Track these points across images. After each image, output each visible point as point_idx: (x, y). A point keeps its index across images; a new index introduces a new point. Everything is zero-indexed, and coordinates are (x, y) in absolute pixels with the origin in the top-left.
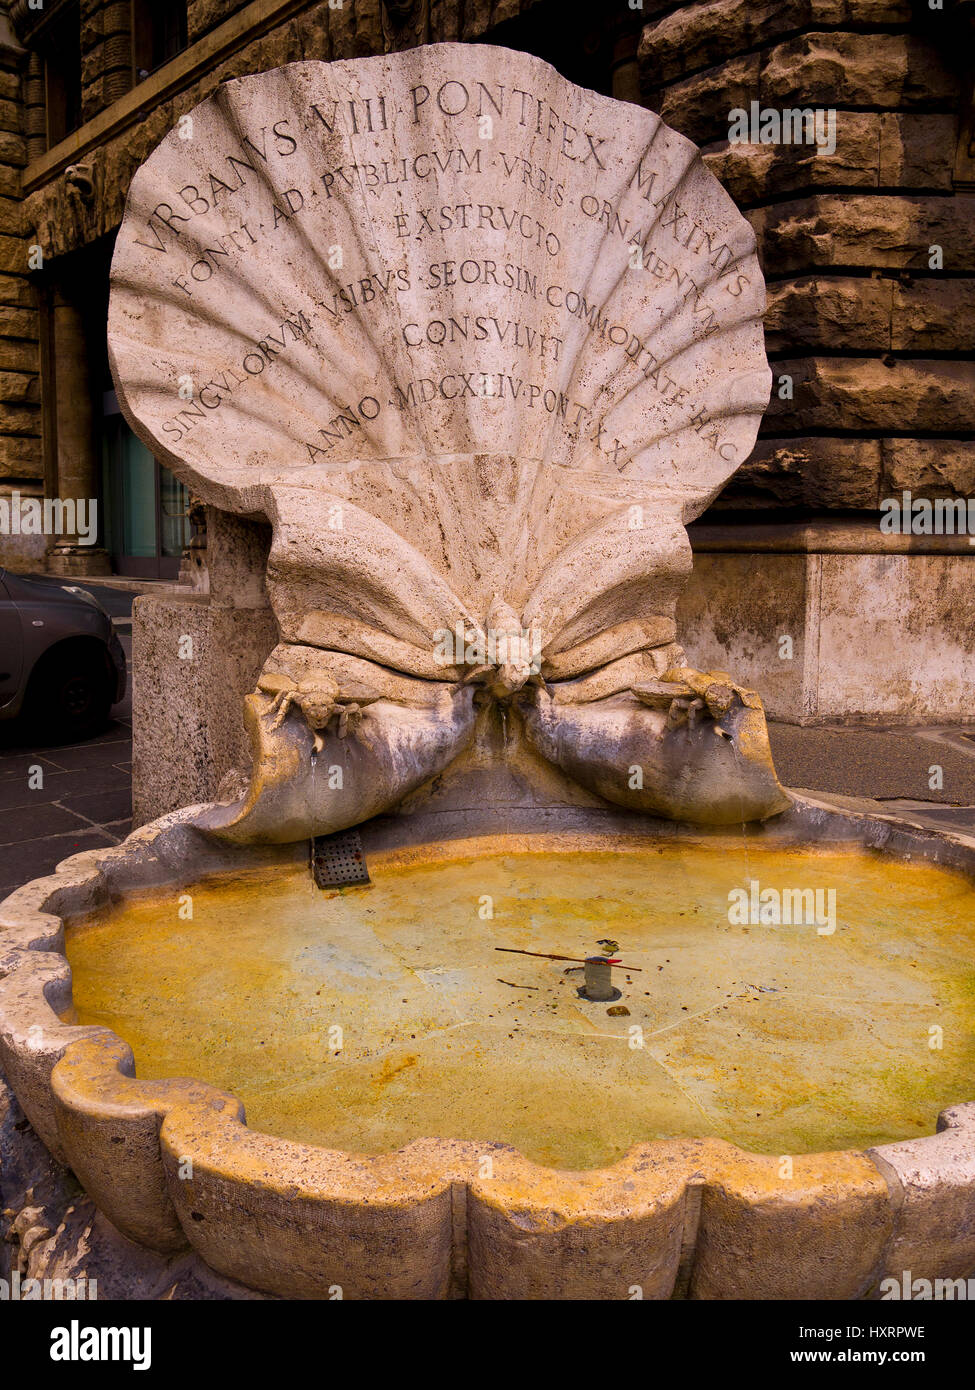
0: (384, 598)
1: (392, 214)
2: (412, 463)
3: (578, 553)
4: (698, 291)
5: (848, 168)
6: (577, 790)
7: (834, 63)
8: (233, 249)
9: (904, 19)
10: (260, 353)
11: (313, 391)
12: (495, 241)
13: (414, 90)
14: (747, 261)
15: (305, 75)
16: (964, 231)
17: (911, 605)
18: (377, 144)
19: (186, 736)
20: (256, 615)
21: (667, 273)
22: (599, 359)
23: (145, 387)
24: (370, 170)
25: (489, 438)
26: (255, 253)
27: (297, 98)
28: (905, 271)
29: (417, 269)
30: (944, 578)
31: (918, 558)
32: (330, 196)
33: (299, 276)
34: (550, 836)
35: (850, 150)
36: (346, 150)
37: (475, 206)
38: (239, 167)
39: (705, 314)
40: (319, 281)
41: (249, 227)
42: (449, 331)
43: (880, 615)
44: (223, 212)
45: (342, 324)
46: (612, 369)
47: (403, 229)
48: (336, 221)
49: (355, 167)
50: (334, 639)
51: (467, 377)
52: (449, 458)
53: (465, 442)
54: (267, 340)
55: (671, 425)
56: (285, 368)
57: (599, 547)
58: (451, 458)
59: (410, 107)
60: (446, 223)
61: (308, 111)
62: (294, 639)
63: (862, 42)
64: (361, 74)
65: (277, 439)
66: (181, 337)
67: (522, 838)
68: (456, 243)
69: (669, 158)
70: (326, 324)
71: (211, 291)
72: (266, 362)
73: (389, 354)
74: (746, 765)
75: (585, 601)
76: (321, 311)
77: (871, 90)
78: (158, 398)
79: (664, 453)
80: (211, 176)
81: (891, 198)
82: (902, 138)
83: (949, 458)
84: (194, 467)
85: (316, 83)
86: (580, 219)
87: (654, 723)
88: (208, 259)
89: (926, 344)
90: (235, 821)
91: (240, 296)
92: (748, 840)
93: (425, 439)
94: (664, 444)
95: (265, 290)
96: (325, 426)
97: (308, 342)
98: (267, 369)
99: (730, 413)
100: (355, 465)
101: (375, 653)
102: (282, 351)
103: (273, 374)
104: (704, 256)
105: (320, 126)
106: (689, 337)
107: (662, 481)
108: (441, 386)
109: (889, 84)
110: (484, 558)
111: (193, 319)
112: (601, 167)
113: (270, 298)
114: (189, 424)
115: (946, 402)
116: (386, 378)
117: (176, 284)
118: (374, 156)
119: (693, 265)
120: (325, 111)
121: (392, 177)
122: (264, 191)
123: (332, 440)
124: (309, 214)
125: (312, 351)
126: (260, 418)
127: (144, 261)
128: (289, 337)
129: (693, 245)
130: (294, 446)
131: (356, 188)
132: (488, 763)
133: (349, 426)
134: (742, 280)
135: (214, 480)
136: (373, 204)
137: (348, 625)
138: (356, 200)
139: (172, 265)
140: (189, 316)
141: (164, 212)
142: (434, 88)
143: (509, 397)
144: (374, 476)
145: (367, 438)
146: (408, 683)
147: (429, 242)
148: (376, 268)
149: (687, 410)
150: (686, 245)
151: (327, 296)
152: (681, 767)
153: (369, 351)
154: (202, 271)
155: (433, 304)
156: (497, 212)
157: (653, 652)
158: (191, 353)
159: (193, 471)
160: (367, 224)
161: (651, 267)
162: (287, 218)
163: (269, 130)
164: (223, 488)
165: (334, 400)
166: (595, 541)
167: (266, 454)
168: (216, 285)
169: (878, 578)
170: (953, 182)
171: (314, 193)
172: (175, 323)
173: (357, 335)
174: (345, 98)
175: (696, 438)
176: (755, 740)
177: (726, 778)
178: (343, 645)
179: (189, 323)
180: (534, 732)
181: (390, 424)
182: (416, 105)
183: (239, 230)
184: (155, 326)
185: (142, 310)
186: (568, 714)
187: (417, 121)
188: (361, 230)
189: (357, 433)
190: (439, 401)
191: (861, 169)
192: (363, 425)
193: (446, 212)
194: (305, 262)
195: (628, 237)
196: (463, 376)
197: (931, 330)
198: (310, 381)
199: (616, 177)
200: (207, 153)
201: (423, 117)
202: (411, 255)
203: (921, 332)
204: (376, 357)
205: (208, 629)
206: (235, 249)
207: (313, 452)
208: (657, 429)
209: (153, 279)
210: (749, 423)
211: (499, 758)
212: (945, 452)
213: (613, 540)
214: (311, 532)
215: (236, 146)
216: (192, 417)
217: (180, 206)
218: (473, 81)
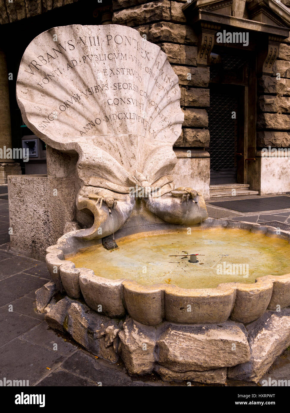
0: (110, 172)
1: (103, 69)
2: (111, 136)
3: (153, 160)
4: (168, 92)
5: (173, 58)
6: (158, 219)
7: (169, 30)
8: (56, 75)
9: (184, 21)
10: (64, 105)
11: (81, 116)
12: (131, 78)
13: (107, 36)
14: (176, 85)
15: (77, 28)
16: (200, 77)
17: (191, 171)
18: (97, 49)
19: (38, 216)
20: (64, 179)
21: (161, 87)
22: (150, 109)
23: (33, 114)
24: (96, 56)
25: (132, 130)
26: (62, 77)
27: (75, 35)
28: (187, 86)
29: (110, 84)
30: (199, 164)
31: (193, 159)
32: (85, 63)
33: (76, 84)
34: (152, 232)
35: (173, 53)
36: (89, 50)
37: (126, 69)
38: (56, 52)
39: (169, 98)
40: (81, 86)
41: (60, 69)
42: (120, 101)
43: (185, 174)
44: (51, 64)
45: (88, 98)
46: (152, 112)
47: (106, 73)
48: (87, 70)
49: (92, 55)
50: (98, 184)
51: (126, 114)
52: (121, 135)
53: (126, 131)
54: (67, 102)
55: (164, 126)
56: (72, 110)
57: (157, 158)
58: (122, 135)
59: (106, 40)
60: (118, 73)
61: (78, 39)
62: (88, 185)
63: (175, 26)
64: (92, 30)
65: (71, 130)
66: (39, 100)
67: (146, 233)
68: (121, 78)
69: (162, 58)
70: (84, 98)
71: (49, 87)
72: (66, 108)
73: (104, 107)
74: (201, 209)
75: (156, 171)
76: (82, 94)
77: (178, 38)
78: (36, 117)
79: (163, 134)
80: (47, 54)
81: (183, 67)
82: (185, 52)
83: (199, 134)
84: (49, 137)
85: (80, 31)
86: (145, 73)
87: (178, 201)
88: (48, 77)
89: (192, 105)
90: (92, 233)
91: (58, 89)
92: (197, 228)
93: (114, 130)
94: (163, 131)
95: (66, 87)
96: (85, 126)
97: (79, 103)
98: (66, 110)
99: (176, 123)
100: (94, 137)
101: (109, 187)
102: (72, 105)
103: (69, 111)
104: (169, 84)
105: (82, 43)
106: (166, 104)
107: (163, 141)
108: (118, 116)
109: (182, 37)
110: (132, 161)
111: (43, 94)
112: (149, 60)
113: (68, 90)
114: (46, 125)
115: (198, 119)
116: (102, 114)
117: (38, 84)
118: (96, 53)
119: (167, 86)
120: (83, 39)
121: (102, 59)
122: (64, 59)
123: (87, 130)
124: (79, 67)
125: (81, 105)
126: (66, 124)
127: (28, 77)
128: (74, 101)
129: (166, 80)
130: (76, 131)
131: (93, 61)
132: (136, 215)
133: (92, 126)
134: (176, 90)
135: (56, 141)
136: (98, 65)
137: (102, 180)
138: (93, 64)
139: (36, 79)
140: (41, 93)
141: (34, 63)
142: (113, 36)
143: (136, 119)
144: (100, 140)
145: (97, 129)
146: (119, 195)
147: (113, 77)
148: (99, 83)
149: (167, 123)
150: (164, 81)
151: (84, 90)
152: (186, 211)
153: (97, 105)
154: (46, 81)
155: (115, 94)
156: (131, 71)
157: (170, 184)
158: (44, 104)
159: (49, 139)
160: (96, 71)
161: (158, 86)
162: (72, 67)
163: (67, 42)
164: (59, 143)
165: (87, 119)
166: (156, 156)
167: (68, 134)
168: (50, 85)
169: (184, 164)
170: (197, 64)
171: (80, 61)
172: (38, 95)
173: (93, 101)
174: (88, 36)
175: (169, 130)
176: (202, 203)
177: (196, 213)
178: (101, 185)
179: (42, 95)
180: (148, 205)
181: (104, 126)
182: (108, 40)
183: (56, 70)
184: (31, 96)
185: (27, 91)
186: (157, 200)
187: (109, 44)
188: (95, 73)
189: (94, 128)
190: (118, 120)
191: (176, 59)
192: (96, 126)
193: (118, 70)
194: (77, 80)
195: (154, 78)
196: (124, 113)
197: (194, 101)
198: (80, 113)
199: (152, 62)
200: (46, 47)
201: (110, 44)
202: (108, 80)
203: (192, 101)
204: (99, 107)
205: (48, 184)
206: (57, 75)
207: (82, 133)
208: (161, 128)
209: (31, 82)
210: (180, 126)
211: (138, 213)
212: (198, 132)
213: (160, 156)
214: (91, 155)
215: (55, 46)
216: (46, 123)
217: (39, 62)
218: (124, 36)
